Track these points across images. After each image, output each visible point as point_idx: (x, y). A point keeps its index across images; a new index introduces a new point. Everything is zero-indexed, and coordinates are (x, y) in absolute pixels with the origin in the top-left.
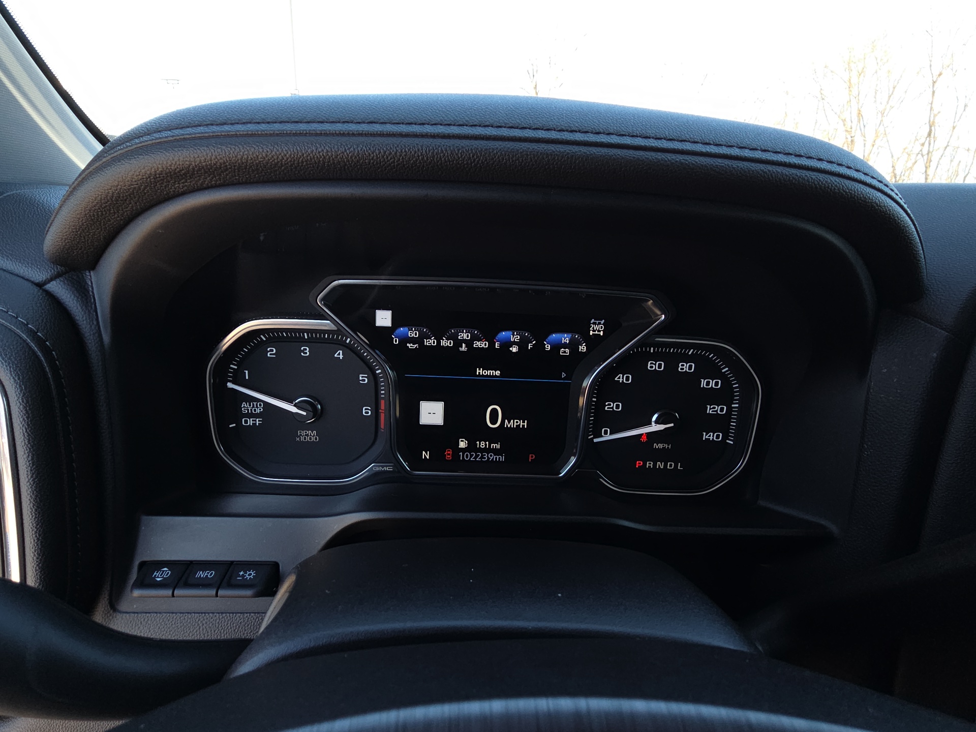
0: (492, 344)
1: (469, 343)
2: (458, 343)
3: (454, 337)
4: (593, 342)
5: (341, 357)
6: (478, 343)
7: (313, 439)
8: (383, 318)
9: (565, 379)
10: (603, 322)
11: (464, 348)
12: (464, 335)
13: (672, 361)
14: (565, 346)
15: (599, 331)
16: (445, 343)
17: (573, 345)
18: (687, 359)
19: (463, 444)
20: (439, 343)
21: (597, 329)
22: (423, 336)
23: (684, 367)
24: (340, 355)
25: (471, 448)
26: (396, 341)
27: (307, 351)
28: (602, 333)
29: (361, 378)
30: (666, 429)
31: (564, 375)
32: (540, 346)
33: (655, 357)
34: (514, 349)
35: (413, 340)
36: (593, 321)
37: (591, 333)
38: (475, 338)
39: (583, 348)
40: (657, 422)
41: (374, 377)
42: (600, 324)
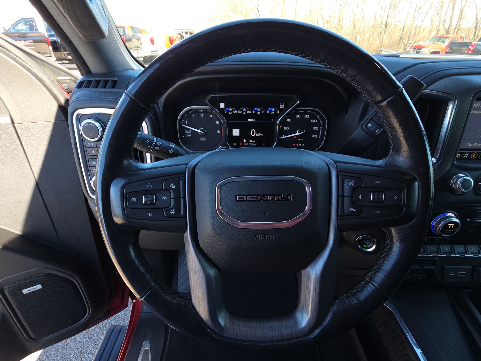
0: (252, 112)
1: (246, 112)
2: (243, 112)
3: (242, 110)
4: (281, 110)
5: (211, 117)
6: (249, 112)
7: (204, 140)
8: (222, 105)
9: (273, 121)
10: (283, 104)
11: (244, 113)
12: (245, 110)
13: (303, 115)
14: (273, 112)
15: (282, 107)
16: (239, 112)
17: (275, 111)
18: (307, 114)
19: (245, 141)
20: (238, 112)
21: (282, 106)
22: (233, 110)
23: (306, 116)
24: (211, 116)
25: (247, 142)
26: (226, 112)
27: (202, 115)
28: (283, 107)
29: (217, 122)
30: (301, 134)
31: (273, 120)
32: (266, 112)
33: (298, 114)
34: (259, 113)
35: (230, 111)
36: (281, 104)
37: (280, 107)
38: (248, 110)
39: (278, 112)
40: (298, 132)
41: (220, 122)
42: (283, 105)
